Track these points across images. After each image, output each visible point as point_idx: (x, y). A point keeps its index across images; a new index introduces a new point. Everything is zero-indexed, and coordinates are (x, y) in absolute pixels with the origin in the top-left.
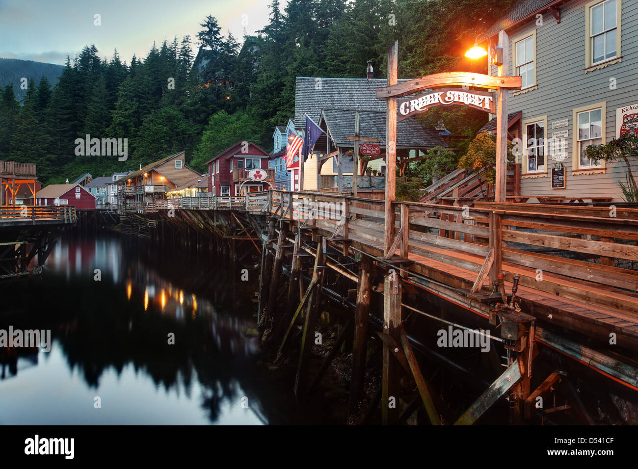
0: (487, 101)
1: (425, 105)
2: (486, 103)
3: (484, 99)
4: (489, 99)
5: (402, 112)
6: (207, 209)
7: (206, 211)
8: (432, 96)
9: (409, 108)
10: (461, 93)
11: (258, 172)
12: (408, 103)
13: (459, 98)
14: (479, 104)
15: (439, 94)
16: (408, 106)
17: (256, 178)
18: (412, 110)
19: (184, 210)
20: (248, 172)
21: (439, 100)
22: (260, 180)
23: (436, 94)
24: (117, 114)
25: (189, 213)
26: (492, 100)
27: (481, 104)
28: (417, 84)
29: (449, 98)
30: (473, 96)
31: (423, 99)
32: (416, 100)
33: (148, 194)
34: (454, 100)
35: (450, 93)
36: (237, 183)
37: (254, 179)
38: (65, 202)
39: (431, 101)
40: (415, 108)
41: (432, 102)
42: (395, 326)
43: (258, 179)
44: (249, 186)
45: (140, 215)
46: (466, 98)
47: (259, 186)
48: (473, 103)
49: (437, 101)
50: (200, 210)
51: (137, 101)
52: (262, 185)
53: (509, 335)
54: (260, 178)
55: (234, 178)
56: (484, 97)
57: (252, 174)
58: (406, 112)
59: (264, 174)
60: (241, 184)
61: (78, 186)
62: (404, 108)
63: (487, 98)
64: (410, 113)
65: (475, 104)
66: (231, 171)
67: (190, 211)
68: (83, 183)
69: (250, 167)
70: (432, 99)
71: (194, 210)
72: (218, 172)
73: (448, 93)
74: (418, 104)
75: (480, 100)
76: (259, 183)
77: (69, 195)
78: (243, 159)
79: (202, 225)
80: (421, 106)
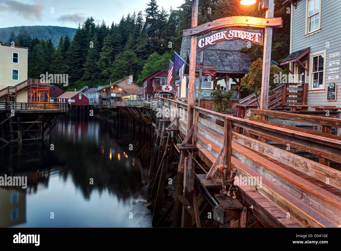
0: (257, 36)
1: (215, 40)
2: (256, 38)
3: (255, 35)
4: (259, 35)
5: (200, 46)
6: (140, 107)
7: (139, 108)
8: (220, 34)
9: (204, 42)
10: (239, 32)
11: (167, 87)
12: (203, 39)
13: (238, 35)
14: (251, 39)
15: (224, 33)
16: (203, 41)
17: (166, 90)
18: (206, 44)
19: (128, 107)
20: (162, 87)
21: (224, 37)
22: (168, 91)
23: (222, 33)
24: (103, 54)
25: (132, 109)
26: (260, 36)
27: (253, 39)
28: (209, 25)
29: (231, 35)
30: (247, 33)
31: (213, 37)
32: (209, 37)
33: (112, 98)
34: (234, 37)
35: (232, 32)
36: (155, 93)
37: (165, 91)
38: (74, 101)
39: (218, 38)
40: (208, 43)
41: (220, 38)
42: (189, 191)
43: (167, 91)
44: (163, 94)
45: (108, 109)
46: (242, 35)
47: (168, 94)
48: (247, 38)
49: (222, 37)
50: (136, 108)
51: (113, 47)
52: (170, 94)
53: (219, 219)
54: (168, 90)
55: (154, 90)
56: (255, 33)
57: (164, 87)
58: (202, 45)
59: (171, 88)
60: (157, 93)
61: (80, 93)
62: (201, 43)
63: (257, 34)
64: (205, 46)
65: (249, 39)
66: (153, 86)
67: (132, 107)
68: (83, 91)
69: (163, 84)
70: (220, 36)
71: (133, 107)
72: (146, 87)
73: (230, 32)
74: (210, 40)
75: (252, 36)
76: (167, 93)
77: (76, 97)
78: (160, 79)
79: (138, 116)
80: (212, 41)
